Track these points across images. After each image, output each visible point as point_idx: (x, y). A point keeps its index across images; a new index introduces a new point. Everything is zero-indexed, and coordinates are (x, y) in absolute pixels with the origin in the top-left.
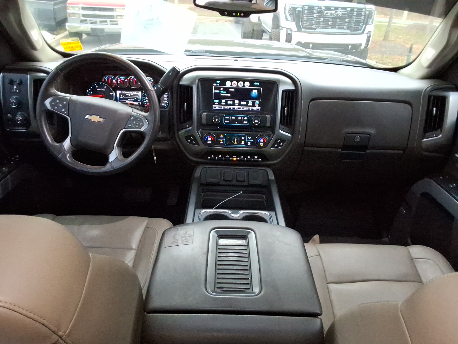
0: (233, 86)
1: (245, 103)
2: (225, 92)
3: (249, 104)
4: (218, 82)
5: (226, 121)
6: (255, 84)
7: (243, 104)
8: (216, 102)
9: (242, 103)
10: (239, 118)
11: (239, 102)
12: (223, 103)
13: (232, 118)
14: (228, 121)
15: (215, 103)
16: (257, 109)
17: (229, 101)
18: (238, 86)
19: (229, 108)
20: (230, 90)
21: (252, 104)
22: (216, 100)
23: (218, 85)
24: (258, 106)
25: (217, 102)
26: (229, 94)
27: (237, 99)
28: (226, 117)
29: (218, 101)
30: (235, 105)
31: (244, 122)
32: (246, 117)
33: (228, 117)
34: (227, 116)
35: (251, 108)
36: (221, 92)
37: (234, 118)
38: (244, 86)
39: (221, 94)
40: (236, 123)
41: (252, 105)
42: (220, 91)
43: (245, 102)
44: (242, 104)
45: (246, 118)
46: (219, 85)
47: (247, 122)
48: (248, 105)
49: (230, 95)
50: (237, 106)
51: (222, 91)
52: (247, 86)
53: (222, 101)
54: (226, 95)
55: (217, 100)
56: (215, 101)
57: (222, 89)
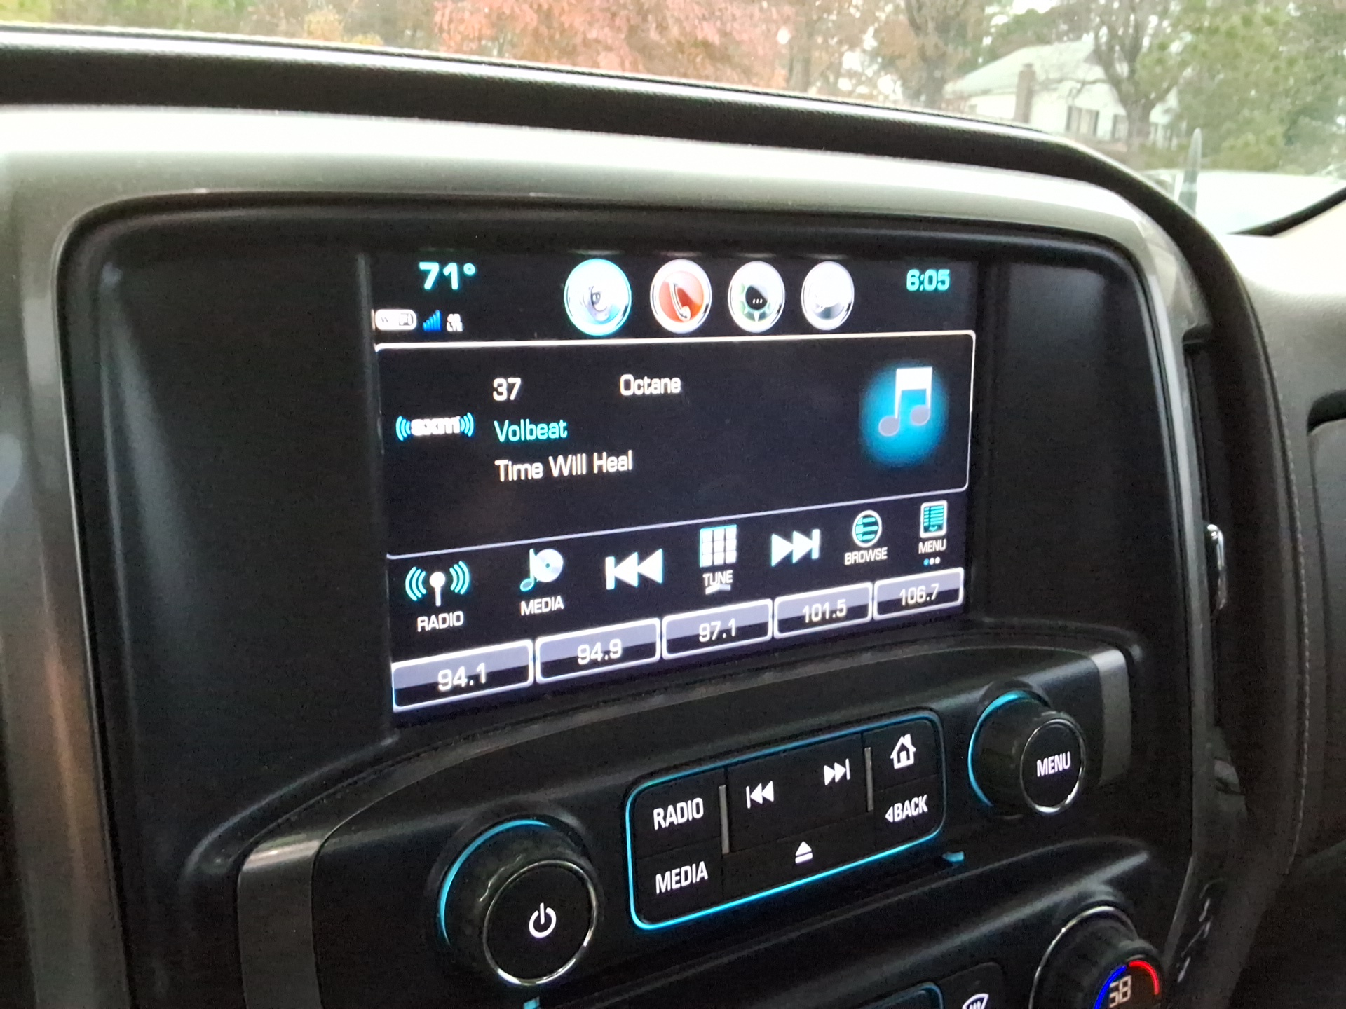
0: (662, 332)
1: (805, 545)
2: (557, 430)
3: (854, 548)
4: (443, 281)
5: (665, 882)
6: (915, 280)
7: (788, 558)
8: (426, 606)
9: (780, 549)
10: (834, 773)
11: (741, 548)
12: (542, 590)
13: (736, 798)
14: (698, 873)
15: (425, 623)
16: (936, 588)
17: (621, 549)
18: (719, 319)
19: (630, 653)
20: (634, 386)
21: (879, 545)
22: (429, 566)
23: (442, 335)
24: (947, 560)
25: (452, 601)
26: (616, 452)
27: (716, 508)
28: (663, 818)
29: (462, 578)
30: (700, 584)
31: (896, 813)
32: (906, 740)
33: (690, 810)
34: (669, 796)
35: (871, 593)
36: (506, 432)
37: (763, 793)
38: (792, 317)
39: (509, 470)
40: (804, 853)
41: (881, 554)
42: (488, 412)
43: (807, 533)
44: (776, 558)
45: (904, 756)
46: (455, 322)
47: (916, 806)
48: (850, 558)
49: (623, 463)
50: (721, 598)
51: (512, 412)
52: (827, 314)
53: (526, 574)
54: (571, 465)
55: (444, 564)
56: (414, 585)
57: (505, 388)
